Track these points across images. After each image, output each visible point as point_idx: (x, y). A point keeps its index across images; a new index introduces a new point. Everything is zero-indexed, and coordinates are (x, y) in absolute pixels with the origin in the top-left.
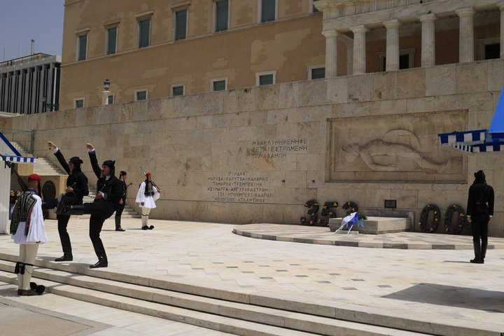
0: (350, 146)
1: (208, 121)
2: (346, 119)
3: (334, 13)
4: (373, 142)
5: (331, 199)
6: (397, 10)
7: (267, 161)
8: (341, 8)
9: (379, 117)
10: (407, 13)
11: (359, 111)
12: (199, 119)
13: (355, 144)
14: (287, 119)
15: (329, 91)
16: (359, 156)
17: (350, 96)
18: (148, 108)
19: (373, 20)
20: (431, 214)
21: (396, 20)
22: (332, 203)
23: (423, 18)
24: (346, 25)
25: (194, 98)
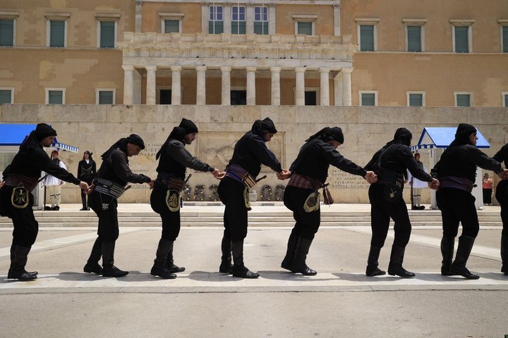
0: (209, 150)
1: (91, 127)
2: (208, 133)
3: (132, 53)
4: (225, 147)
5: (200, 184)
6: (181, 60)
7: (148, 158)
8: (138, 51)
9: (231, 132)
10: (188, 63)
11: (218, 128)
12: (81, 125)
13: (213, 149)
14: (163, 130)
15: (196, 114)
16: (217, 156)
17: (212, 118)
18: (23, 111)
19: (163, 63)
20: (266, 190)
21: (180, 67)
22: (202, 186)
23: (198, 68)
24: (142, 63)
25: (77, 108)
